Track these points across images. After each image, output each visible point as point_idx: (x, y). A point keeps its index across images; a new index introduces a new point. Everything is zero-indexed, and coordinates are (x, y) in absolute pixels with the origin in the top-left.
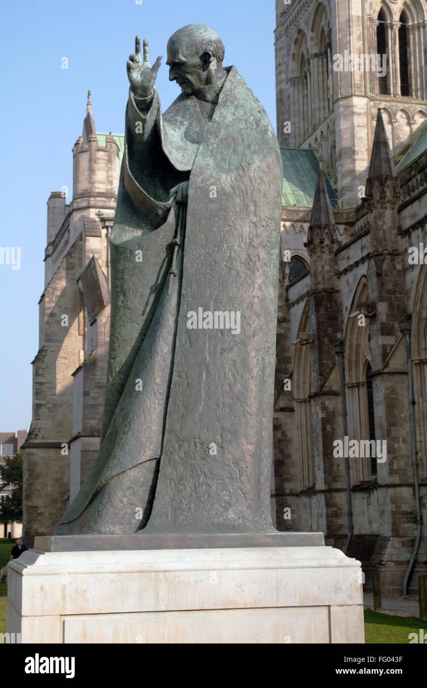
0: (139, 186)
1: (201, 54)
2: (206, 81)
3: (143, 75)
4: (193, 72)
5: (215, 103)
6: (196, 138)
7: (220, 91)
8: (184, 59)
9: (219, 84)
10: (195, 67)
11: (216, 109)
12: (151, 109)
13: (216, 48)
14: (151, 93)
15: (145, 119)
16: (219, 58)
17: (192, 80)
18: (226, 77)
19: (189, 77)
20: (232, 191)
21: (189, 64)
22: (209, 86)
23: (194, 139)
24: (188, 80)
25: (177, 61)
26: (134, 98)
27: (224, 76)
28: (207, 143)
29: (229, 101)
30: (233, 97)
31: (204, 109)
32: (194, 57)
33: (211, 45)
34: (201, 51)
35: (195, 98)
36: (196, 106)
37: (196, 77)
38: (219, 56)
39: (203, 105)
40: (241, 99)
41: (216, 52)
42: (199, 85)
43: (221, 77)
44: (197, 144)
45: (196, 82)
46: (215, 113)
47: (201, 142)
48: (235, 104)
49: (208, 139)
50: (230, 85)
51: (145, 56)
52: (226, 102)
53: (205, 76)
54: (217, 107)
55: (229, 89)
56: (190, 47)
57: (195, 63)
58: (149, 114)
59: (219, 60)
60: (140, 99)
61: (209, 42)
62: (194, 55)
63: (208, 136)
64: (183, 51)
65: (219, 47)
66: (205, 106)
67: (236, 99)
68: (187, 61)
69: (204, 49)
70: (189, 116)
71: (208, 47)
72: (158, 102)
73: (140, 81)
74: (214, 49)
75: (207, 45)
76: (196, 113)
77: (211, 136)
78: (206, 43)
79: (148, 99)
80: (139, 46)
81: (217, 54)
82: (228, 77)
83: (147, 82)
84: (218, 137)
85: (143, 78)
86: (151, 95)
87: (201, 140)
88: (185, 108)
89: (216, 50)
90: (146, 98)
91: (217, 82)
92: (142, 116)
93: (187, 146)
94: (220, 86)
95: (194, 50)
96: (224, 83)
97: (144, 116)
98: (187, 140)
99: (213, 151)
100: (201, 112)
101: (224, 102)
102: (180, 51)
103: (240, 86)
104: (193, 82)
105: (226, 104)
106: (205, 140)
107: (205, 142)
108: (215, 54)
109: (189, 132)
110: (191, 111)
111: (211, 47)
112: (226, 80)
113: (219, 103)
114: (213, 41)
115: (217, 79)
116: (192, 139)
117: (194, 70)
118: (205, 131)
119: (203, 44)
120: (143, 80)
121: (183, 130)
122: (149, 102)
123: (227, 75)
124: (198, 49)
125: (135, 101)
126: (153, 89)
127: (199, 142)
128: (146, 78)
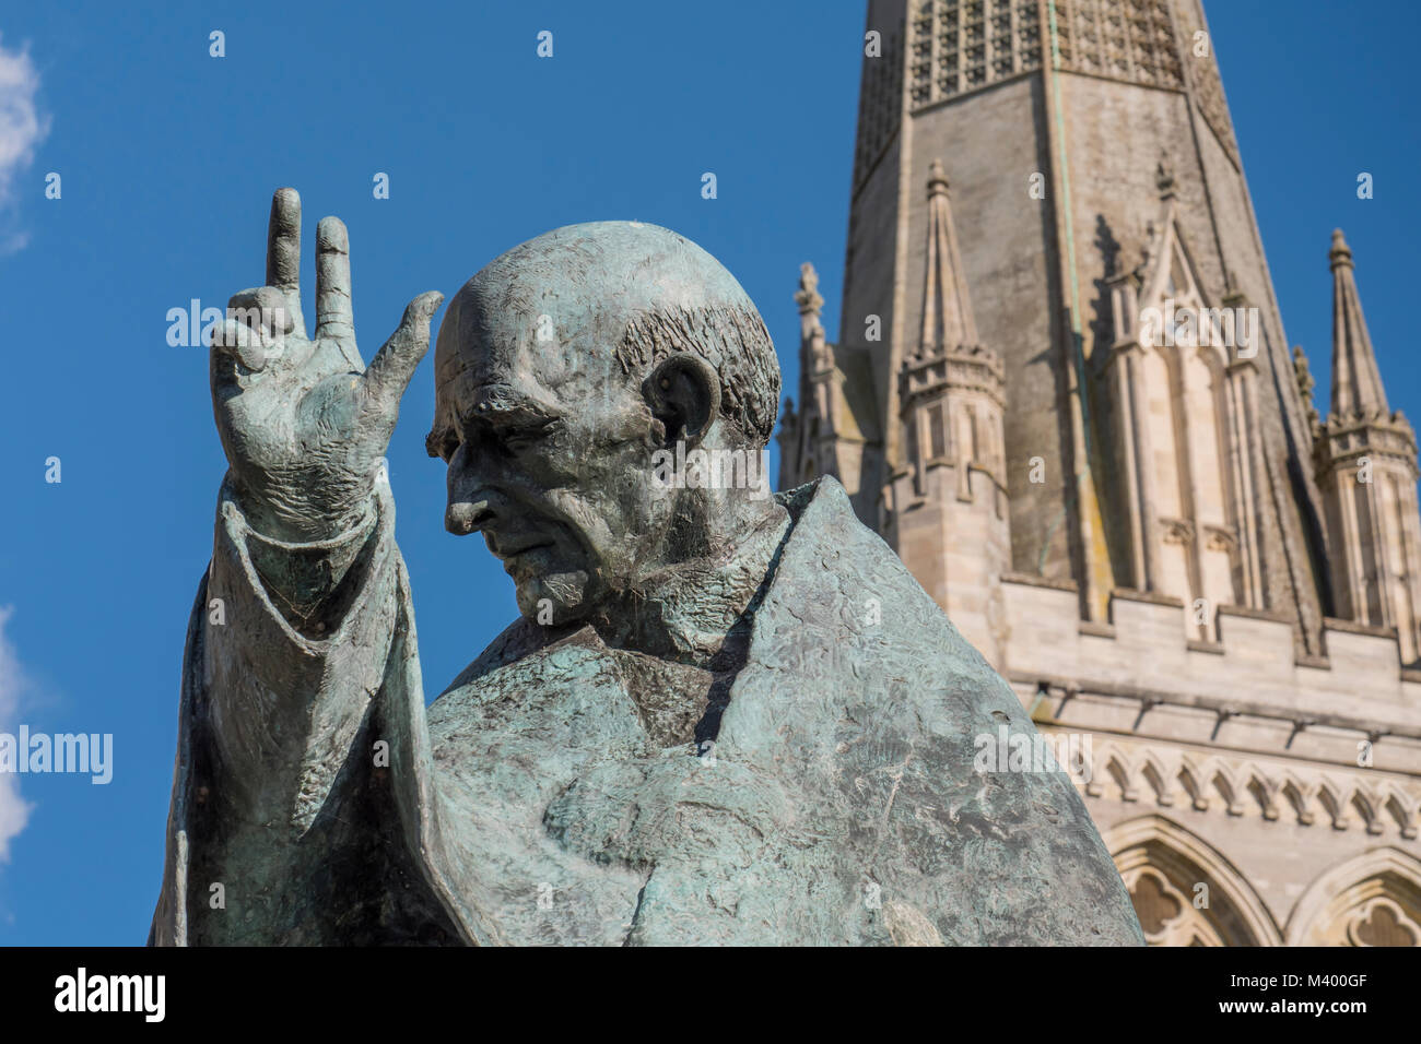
1: (647, 373)
2: (672, 538)
3: (313, 406)
4: (600, 476)
5: (731, 659)
6: (621, 834)
7: (759, 598)
8: (547, 400)
9: (751, 554)
10: (613, 445)
11: (735, 690)
13: (735, 351)
14: (356, 520)
15: (319, 661)
16: (753, 414)
17: (586, 527)
18: (789, 533)
19: (571, 503)
22: (692, 564)
23: (609, 842)
24: (568, 526)
25: (501, 405)
26: (249, 539)
27: (776, 518)
28: (696, 865)
29: (821, 651)
30: (840, 631)
31: (662, 694)
32: (609, 387)
33: (709, 332)
34: (648, 356)
35: (602, 642)
36: (608, 681)
37: (612, 508)
38: (748, 397)
39: (649, 678)
40: (889, 642)
41: (733, 371)
42: (632, 559)
43: (759, 528)
44: (628, 871)
45: (614, 543)
46: (732, 706)
47: (654, 860)
48: (856, 665)
49: (698, 840)
50: (819, 565)
51: (327, 308)
52: (801, 656)
53: (669, 511)
54: (743, 678)
55: (815, 589)
56: (582, 331)
57: (611, 422)
58: (343, 634)
59: (751, 425)
60: (292, 546)
61: (696, 314)
62: (606, 374)
63: (702, 825)
64: (542, 351)
65: (752, 349)
66: (662, 682)
67: (856, 642)
68: (563, 408)
69: (663, 344)
70: (568, 729)
71: (690, 335)
72: (398, 582)
73: (292, 440)
74: (725, 354)
75: (686, 327)
76: (612, 713)
77: (717, 829)
78: (681, 317)
79: (342, 548)
80: (291, 250)
81: (742, 386)
82: (801, 527)
83: (341, 443)
84: (762, 835)
85: (311, 423)
86: (357, 530)
87: (656, 845)
88: (541, 691)
89: (734, 360)
90: (325, 542)
91: (736, 548)
92: (301, 640)
93: (570, 883)
94: (758, 571)
95: (608, 350)
96: (780, 551)
97: (314, 644)
98: (564, 847)
99: (736, 906)
100: (644, 713)
101: (784, 654)
102: (523, 352)
103: (879, 580)
104: (593, 537)
105: (802, 664)
106: (681, 847)
107: (683, 857)
108: (730, 381)
109: (575, 807)
110: (584, 704)
111: (706, 337)
112: (793, 538)
113: (753, 657)
114: (715, 307)
115: (737, 532)
116: (599, 848)
117: (600, 464)
118: (681, 795)
119: (660, 320)
120: (312, 435)
121: (536, 801)
122: (340, 566)
123: (795, 521)
124: (630, 343)
125: (254, 559)
126: (374, 492)
127: (643, 862)
128: (332, 419)
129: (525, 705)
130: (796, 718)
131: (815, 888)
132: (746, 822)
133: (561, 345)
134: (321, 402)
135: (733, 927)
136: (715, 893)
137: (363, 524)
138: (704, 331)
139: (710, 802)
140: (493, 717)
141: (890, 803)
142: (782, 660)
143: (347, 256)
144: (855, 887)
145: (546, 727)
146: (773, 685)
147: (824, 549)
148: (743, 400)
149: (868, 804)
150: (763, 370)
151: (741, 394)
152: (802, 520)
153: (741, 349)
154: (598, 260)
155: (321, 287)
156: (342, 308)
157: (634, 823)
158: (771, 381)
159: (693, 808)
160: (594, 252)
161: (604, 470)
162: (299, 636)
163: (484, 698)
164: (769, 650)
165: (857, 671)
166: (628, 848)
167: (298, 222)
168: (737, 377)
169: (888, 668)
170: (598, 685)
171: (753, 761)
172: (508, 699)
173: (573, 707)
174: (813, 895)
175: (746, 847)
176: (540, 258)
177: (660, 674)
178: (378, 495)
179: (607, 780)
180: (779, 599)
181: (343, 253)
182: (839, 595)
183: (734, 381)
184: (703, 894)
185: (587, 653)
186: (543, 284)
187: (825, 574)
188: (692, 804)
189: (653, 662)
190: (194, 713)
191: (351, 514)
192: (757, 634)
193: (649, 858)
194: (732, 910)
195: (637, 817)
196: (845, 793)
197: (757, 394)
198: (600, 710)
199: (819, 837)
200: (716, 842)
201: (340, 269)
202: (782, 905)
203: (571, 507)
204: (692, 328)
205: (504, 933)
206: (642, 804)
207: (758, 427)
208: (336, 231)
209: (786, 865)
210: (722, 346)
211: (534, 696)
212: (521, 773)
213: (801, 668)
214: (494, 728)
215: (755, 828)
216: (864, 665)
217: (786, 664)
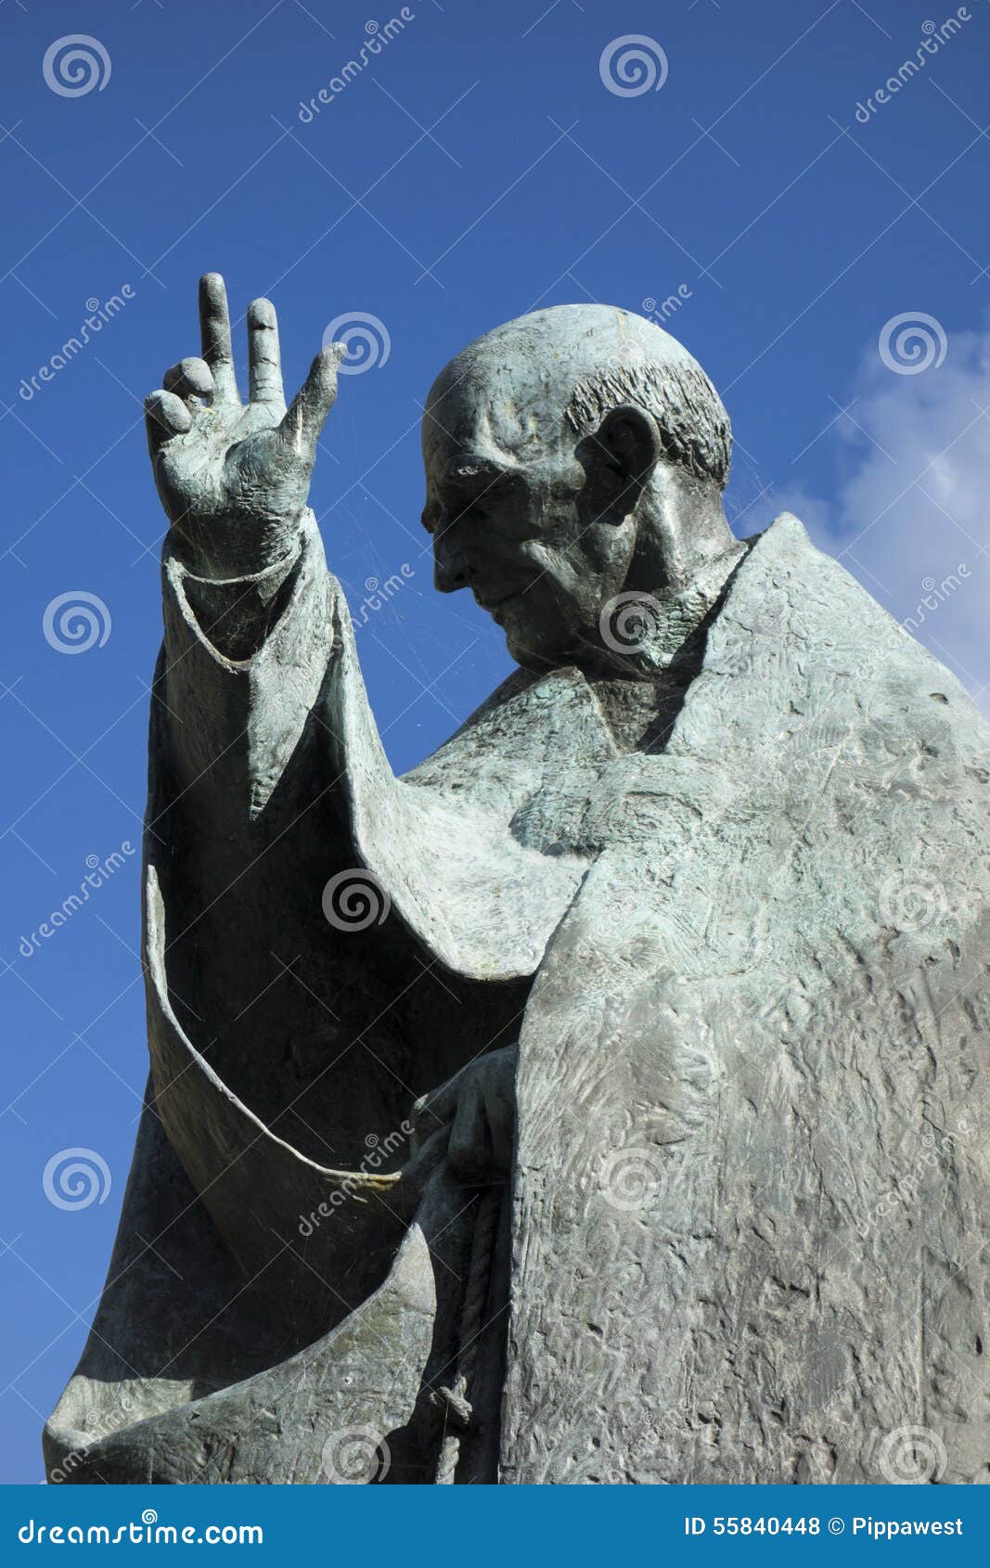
0: (220, 1084)
1: (595, 428)
2: (634, 571)
3: (237, 459)
4: (560, 524)
6: (573, 828)
7: (711, 617)
8: (506, 461)
9: (708, 581)
11: (688, 697)
12: (282, 623)
13: (678, 402)
14: (284, 555)
15: (244, 679)
16: (701, 459)
17: (553, 569)
18: (743, 560)
19: (539, 551)
20: (798, 1078)
21: (533, 481)
22: (653, 595)
23: (562, 834)
26: (186, 583)
27: (732, 552)
28: (637, 845)
29: (767, 656)
30: (787, 638)
31: (631, 710)
32: (563, 445)
33: (650, 387)
34: (595, 414)
35: (580, 673)
36: (581, 703)
37: (573, 549)
38: (694, 442)
39: (621, 698)
40: (835, 643)
41: (677, 420)
42: (598, 596)
43: (718, 559)
44: (579, 857)
45: (580, 581)
46: (685, 710)
47: (601, 845)
48: (802, 666)
49: (642, 824)
50: (769, 584)
51: (257, 377)
52: (749, 661)
53: (627, 548)
54: (696, 685)
55: (765, 605)
56: (536, 398)
57: (565, 473)
58: (266, 652)
59: (701, 469)
60: (222, 582)
61: (638, 374)
62: (559, 434)
63: (644, 810)
64: (500, 420)
65: (694, 401)
66: (631, 699)
67: (803, 646)
68: (522, 467)
69: (608, 401)
70: (543, 747)
71: (632, 392)
72: (336, 611)
73: (219, 489)
74: (667, 405)
75: (629, 386)
76: (581, 729)
77: (659, 812)
78: (622, 377)
79: (268, 579)
80: (223, 330)
81: (687, 433)
82: (754, 554)
83: (260, 487)
84: (701, 814)
85: (234, 473)
86: (282, 564)
87: (604, 832)
88: (524, 720)
89: (677, 411)
90: (251, 576)
91: (693, 576)
92: (225, 661)
93: (525, 872)
94: (712, 594)
95: (558, 413)
96: (733, 576)
97: (238, 664)
98: (524, 844)
99: (672, 877)
100: (613, 725)
101: (734, 661)
102: (484, 422)
103: (827, 594)
104: (561, 578)
105: (750, 668)
106: (625, 832)
107: (627, 839)
108: (675, 430)
109: (536, 809)
110: (558, 724)
111: (648, 392)
112: (745, 564)
113: (706, 667)
114: (658, 366)
115: (695, 563)
116: (554, 839)
117: (560, 514)
118: (628, 788)
119: (604, 382)
120: (234, 483)
121: (507, 810)
122: (267, 594)
123: (751, 548)
124: (578, 404)
125: (190, 598)
126: (300, 530)
127: (591, 847)
128: (251, 466)
129: (510, 733)
130: (743, 714)
131: (748, 856)
132: (687, 804)
133: (517, 413)
134: (242, 455)
135: (669, 896)
136: (655, 867)
137: (288, 558)
138: (645, 387)
139: (654, 791)
140: (483, 746)
141: (825, 779)
142: (732, 666)
143: (276, 331)
144: (786, 852)
145: (525, 747)
146: (723, 689)
147: (774, 571)
148: (690, 446)
149: (806, 781)
150: (707, 419)
151: (686, 440)
152: (755, 548)
153: (684, 400)
154: (546, 336)
155: (253, 358)
156: (273, 377)
157: (584, 815)
158: (716, 428)
159: (638, 797)
160: (543, 329)
161: (564, 518)
162: (225, 659)
163: (480, 732)
164: (720, 660)
165: (802, 671)
166: (578, 837)
167: (224, 302)
168: (681, 425)
169: (832, 665)
170: (572, 707)
171: (701, 754)
172: (498, 730)
173: (549, 728)
174: (746, 862)
175: (685, 825)
176: (496, 341)
177: (629, 694)
178: (303, 533)
179: (568, 782)
180: (730, 616)
181: (271, 328)
182: (787, 608)
183: (679, 429)
184: (642, 871)
185: (565, 682)
186: (497, 362)
187: (774, 591)
188: (638, 793)
189: (620, 683)
190: (160, 745)
191: (278, 552)
192: (710, 647)
193: (596, 844)
194: (668, 881)
195: (587, 811)
196: (784, 773)
197: (702, 441)
198: (570, 727)
199: (757, 812)
200: (657, 824)
201: (270, 343)
202: (714, 873)
203: (538, 554)
204: (634, 386)
205: (451, 917)
206: (593, 799)
207: (708, 470)
208: (266, 309)
209: (722, 838)
210: (664, 399)
211: (519, 723)
212: (497, 786)
213: (749, 673)
214: (483, 755)
215: (695, 809)
216: (808, 665)
217: (736, 671)
